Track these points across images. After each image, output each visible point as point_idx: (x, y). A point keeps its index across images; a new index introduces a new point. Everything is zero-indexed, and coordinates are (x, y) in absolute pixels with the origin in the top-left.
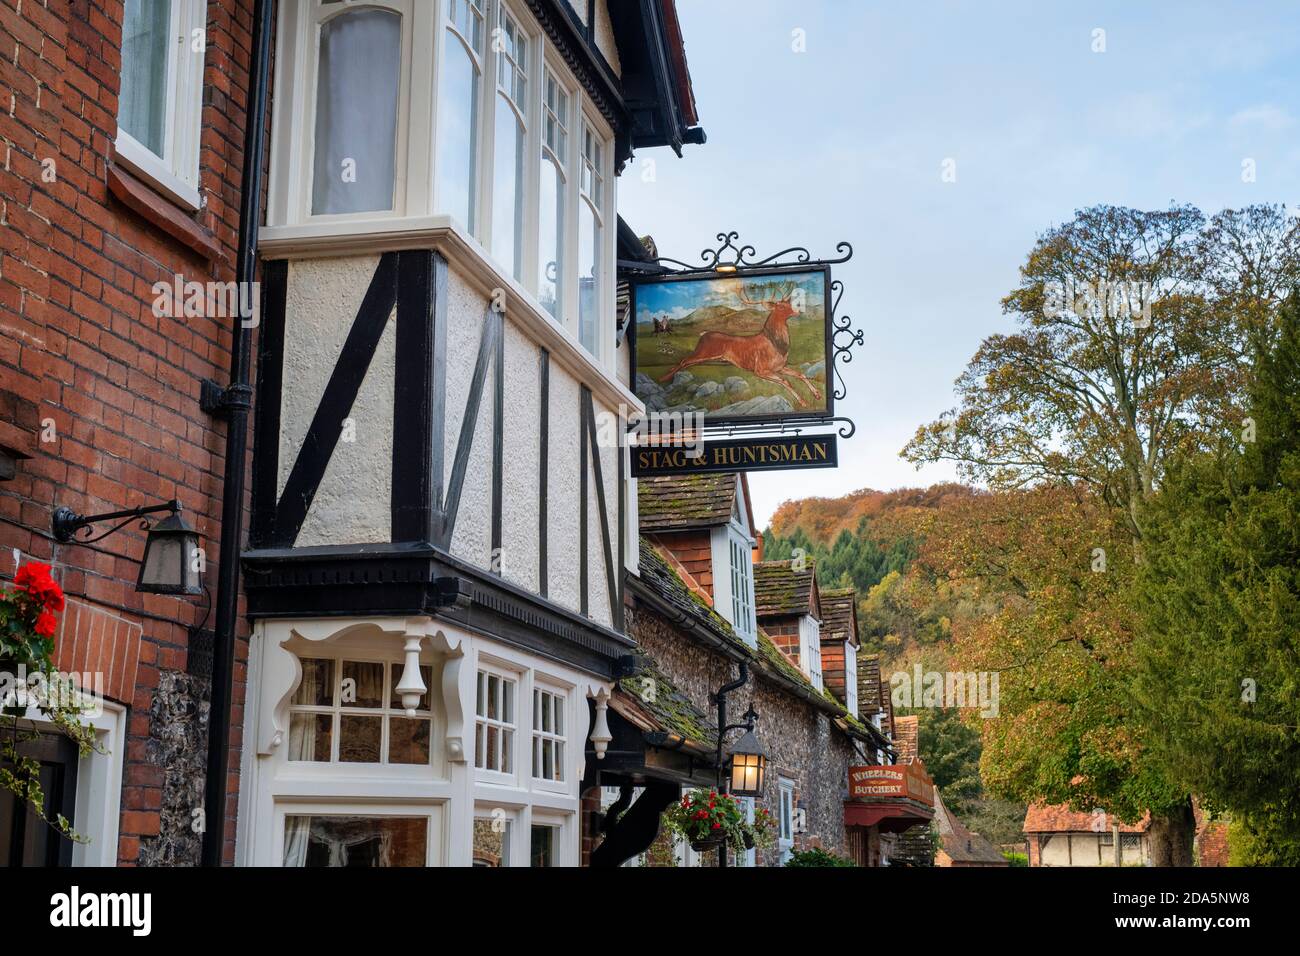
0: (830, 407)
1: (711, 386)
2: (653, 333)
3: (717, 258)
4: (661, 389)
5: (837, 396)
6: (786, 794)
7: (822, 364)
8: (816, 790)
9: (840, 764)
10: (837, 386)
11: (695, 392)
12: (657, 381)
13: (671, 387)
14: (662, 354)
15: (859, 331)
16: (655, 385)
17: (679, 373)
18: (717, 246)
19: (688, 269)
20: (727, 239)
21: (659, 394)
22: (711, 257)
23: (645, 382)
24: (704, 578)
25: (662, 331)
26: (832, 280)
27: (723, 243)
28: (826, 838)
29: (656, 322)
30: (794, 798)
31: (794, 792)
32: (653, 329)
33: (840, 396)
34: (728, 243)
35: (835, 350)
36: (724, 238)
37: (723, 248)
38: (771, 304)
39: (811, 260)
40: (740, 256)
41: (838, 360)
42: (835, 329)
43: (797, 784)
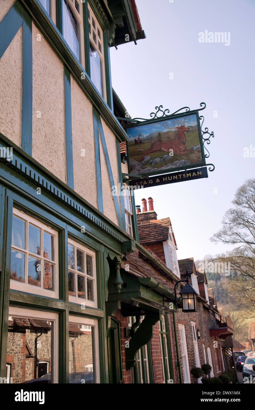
0: (204, 161)
1: (158, 160)
2: (135, 144)
3: (156, 115)
4: (139, 163)
5: (206, 156)
6: (193, 327)
7: (199, 146)
8: (202, 326)
9: (207, 318)
10: (206, 152)
11: (152, 162)
12: (138, 161)
13: (143, 162)
14: (138, 151)
15: (212, 132)
16: (137, 162)
17: (145, 157)
18: (155, 111)
19: (145, 120)
20: (159, 108)
21: (139, 165)
22: (153, 115)
23: (133, 162)
24: (162, 257)
25: (138, 143)
26: (199, 116)
27: (158, 110)
28: (206, 341)
29: (135, 140)
30: (196, 328)
31: (196, 326)
32: (135, 143)
33: (207, 156)
34: (159, 110)
35: (203, 140)
36: (158, 108)
37: (158, 112)
38: (177, 128)
39: (191, 110)
40: (164, 113)
41: (205, 144)
42: (202, 133)
43: (196, 324)
